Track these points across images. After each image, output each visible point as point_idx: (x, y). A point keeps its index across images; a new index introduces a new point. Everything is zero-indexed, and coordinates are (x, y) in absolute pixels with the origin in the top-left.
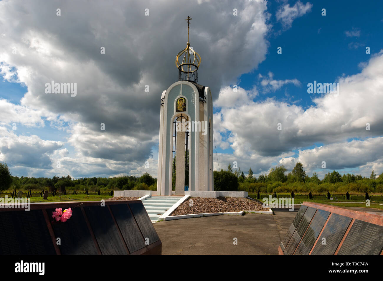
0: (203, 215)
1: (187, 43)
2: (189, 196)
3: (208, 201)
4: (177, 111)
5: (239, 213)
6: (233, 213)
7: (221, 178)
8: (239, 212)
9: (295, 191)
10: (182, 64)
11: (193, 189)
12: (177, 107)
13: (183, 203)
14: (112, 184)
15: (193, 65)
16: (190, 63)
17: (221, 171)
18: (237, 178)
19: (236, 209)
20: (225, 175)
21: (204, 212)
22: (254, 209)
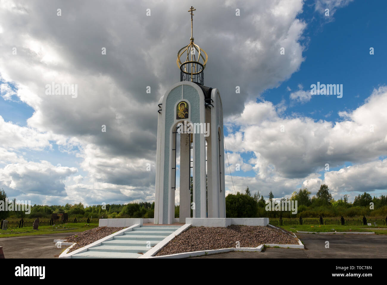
0: (205, 252)
1: (191, 38)
2: (190, 225)
3: (215, 232)
4: (178, 118)
5: (257, 248)
6: (248, 248)
7: (237, 202)
8: (257, 246)
9: (322, 215)
10: (186, 62)
11: (198, 216)
12: (177, 113)
13: (180, 234)
14: (125, 211)
15: (198, 63)
16: (194, 61)
17: (237, 194)
18: (257, 202)
19: (253, 241)
20: (242, 199)
21: (207, 248)
22: (277, 242)
